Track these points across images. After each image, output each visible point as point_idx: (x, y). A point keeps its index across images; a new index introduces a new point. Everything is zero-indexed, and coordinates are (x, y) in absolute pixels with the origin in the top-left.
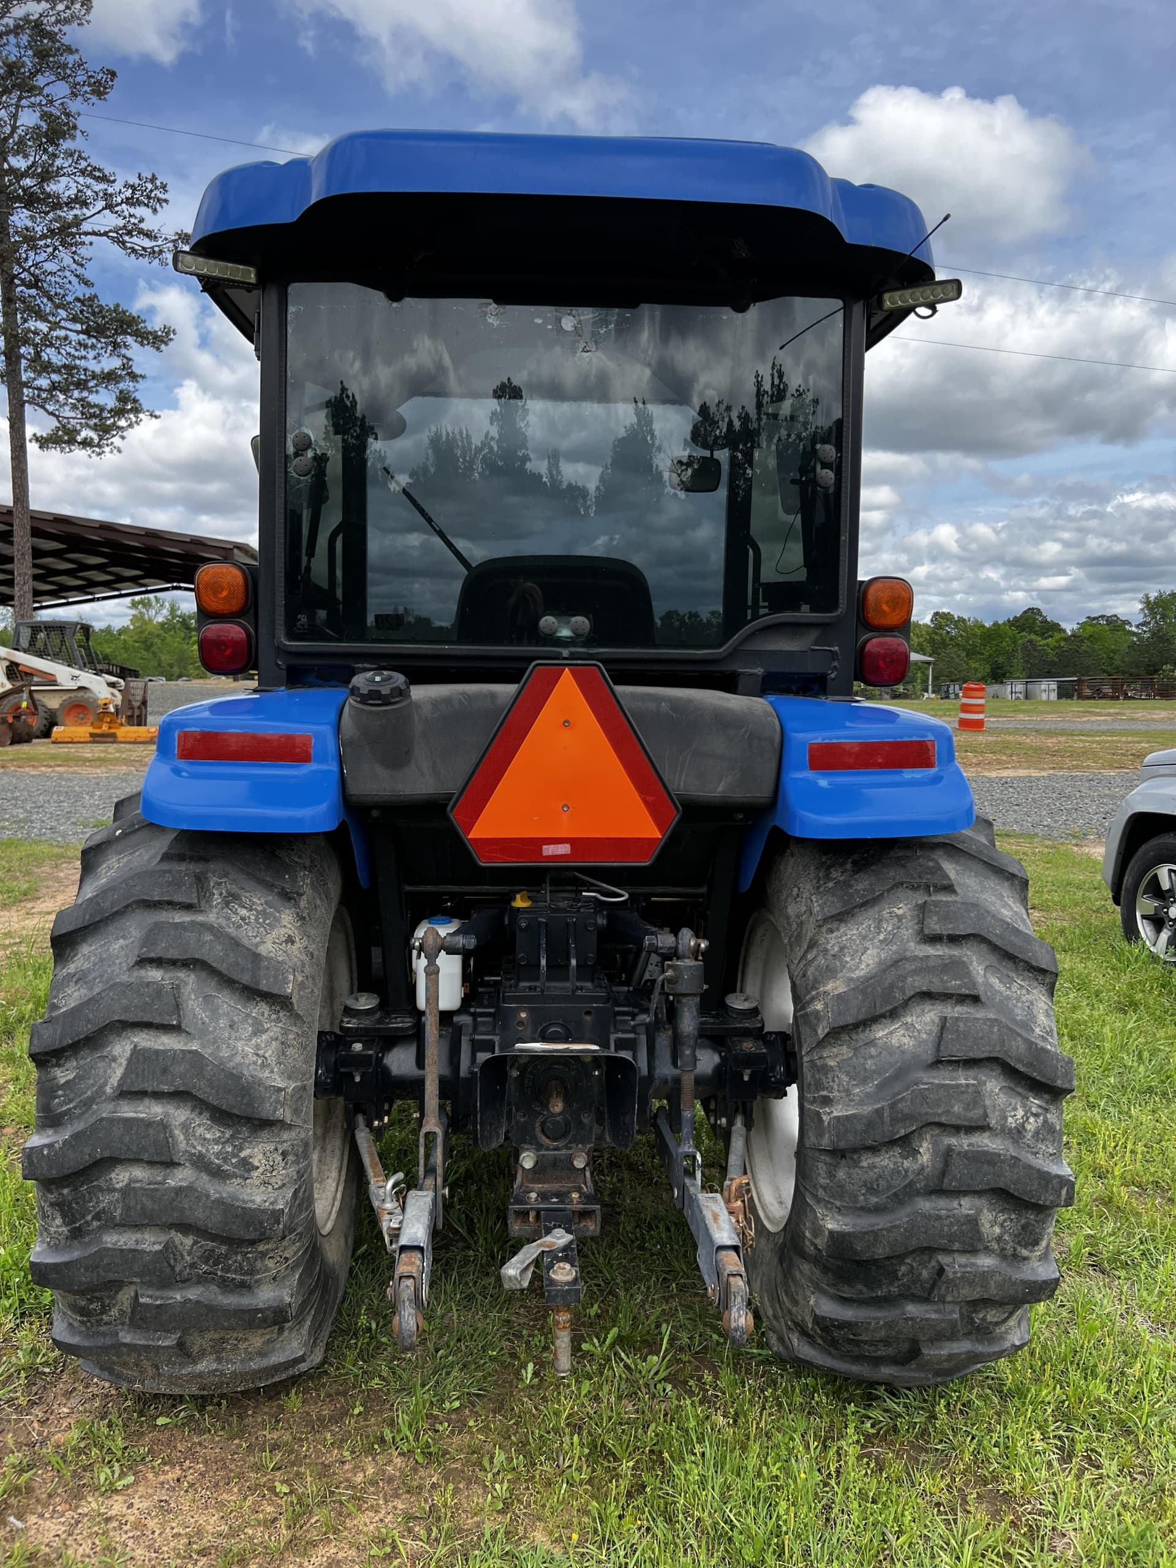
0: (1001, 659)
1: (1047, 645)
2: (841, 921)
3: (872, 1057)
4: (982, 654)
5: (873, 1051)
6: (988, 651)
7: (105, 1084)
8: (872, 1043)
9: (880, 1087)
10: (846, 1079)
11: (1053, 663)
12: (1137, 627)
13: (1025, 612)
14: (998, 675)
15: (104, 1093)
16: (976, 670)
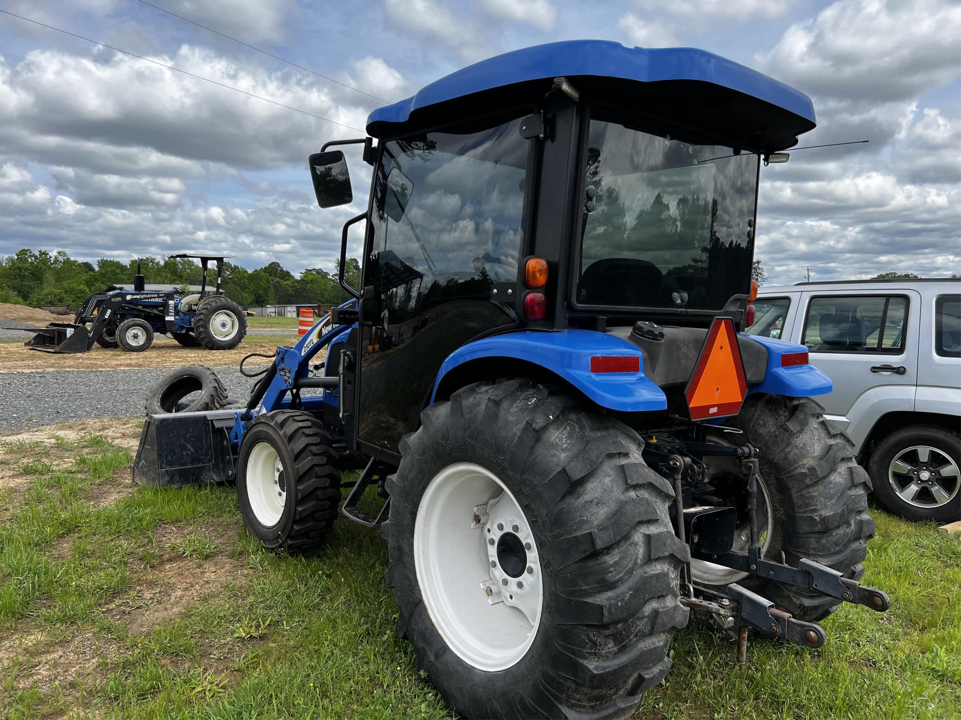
0: (261, 292)
1: (288, 285)
2: (801, 433)
3: (832, 488)
4: (249, 289)
5: (832, 486)
6: (252, 287)
7: (637, 558)
8: (830, 482)
9: (837, 500)
10: (822, 499)
11: (291, 296)
12: (333, 276)
13: (271, 264)
14: (260, 302)
15: (637, 563)
16: (246, 298)
